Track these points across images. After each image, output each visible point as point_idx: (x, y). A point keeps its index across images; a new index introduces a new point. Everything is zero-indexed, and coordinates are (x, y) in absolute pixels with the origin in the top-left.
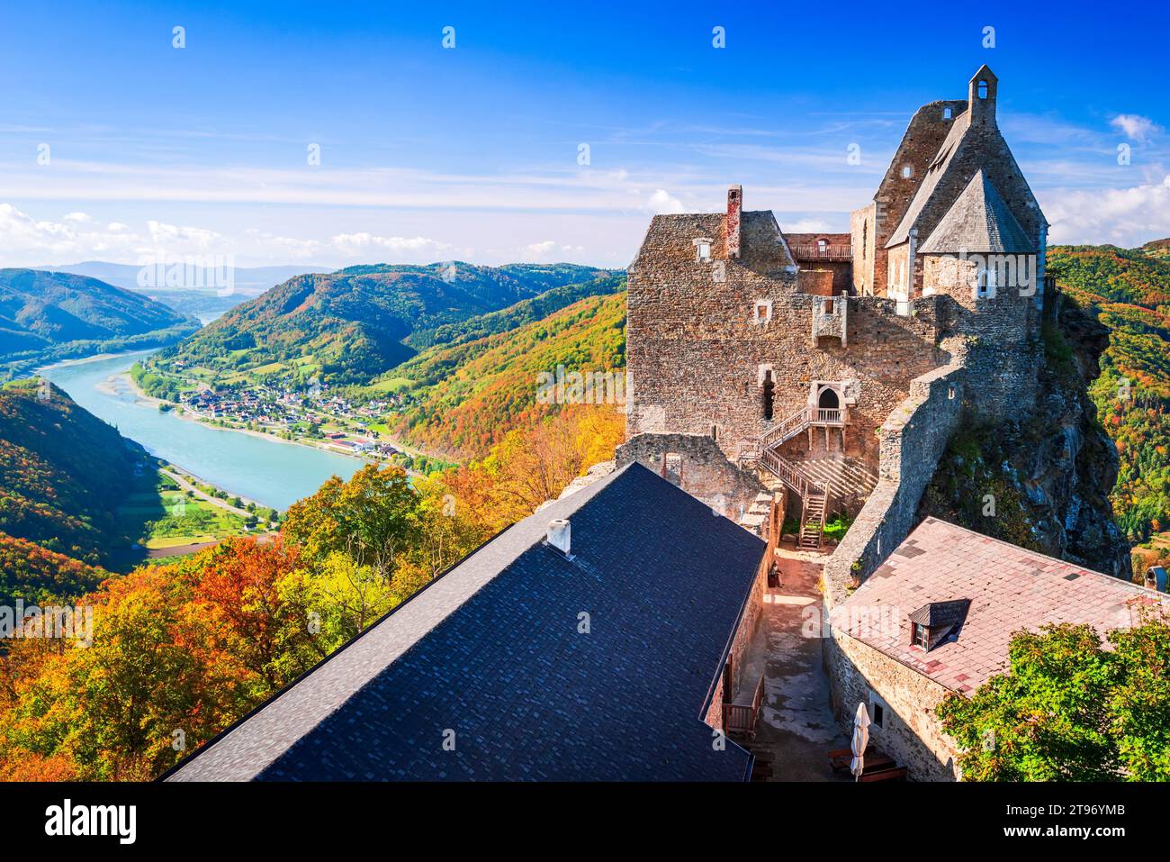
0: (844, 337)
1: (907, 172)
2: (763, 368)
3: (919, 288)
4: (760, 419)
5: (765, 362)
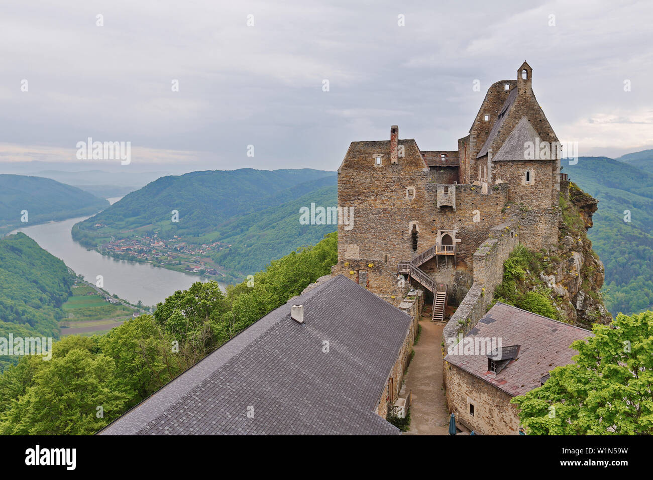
0: (455, 206)
1: (486, 118)
3: (494, 180)
4: (410, 251)
5: (413, 220)
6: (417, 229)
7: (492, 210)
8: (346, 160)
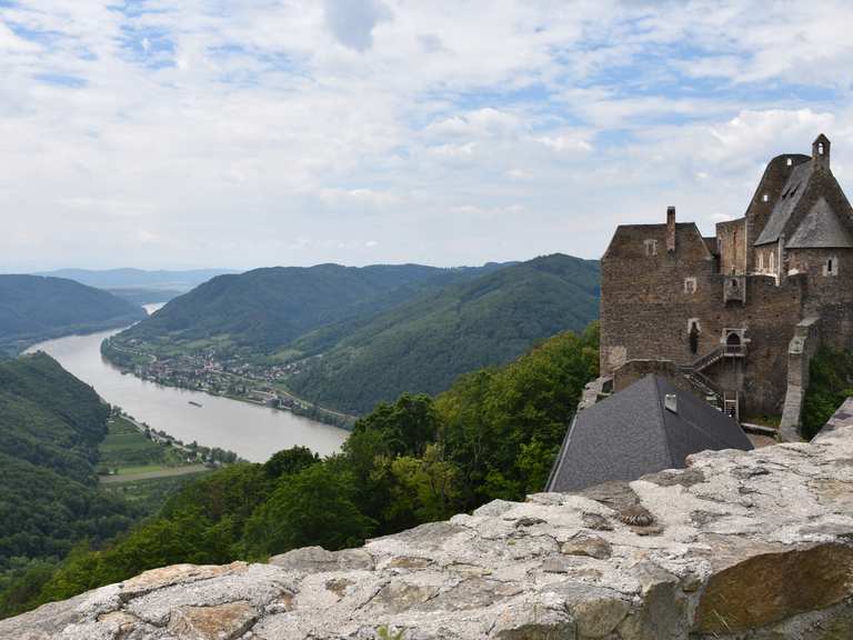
0: (744, 301)
1: (766, 198)
2: (691, 321)
3: (787, 270)
4: (689, 354)
5: (691, 317)
6: (698, 327)
7: (788, 305)
8: (611, 247)
